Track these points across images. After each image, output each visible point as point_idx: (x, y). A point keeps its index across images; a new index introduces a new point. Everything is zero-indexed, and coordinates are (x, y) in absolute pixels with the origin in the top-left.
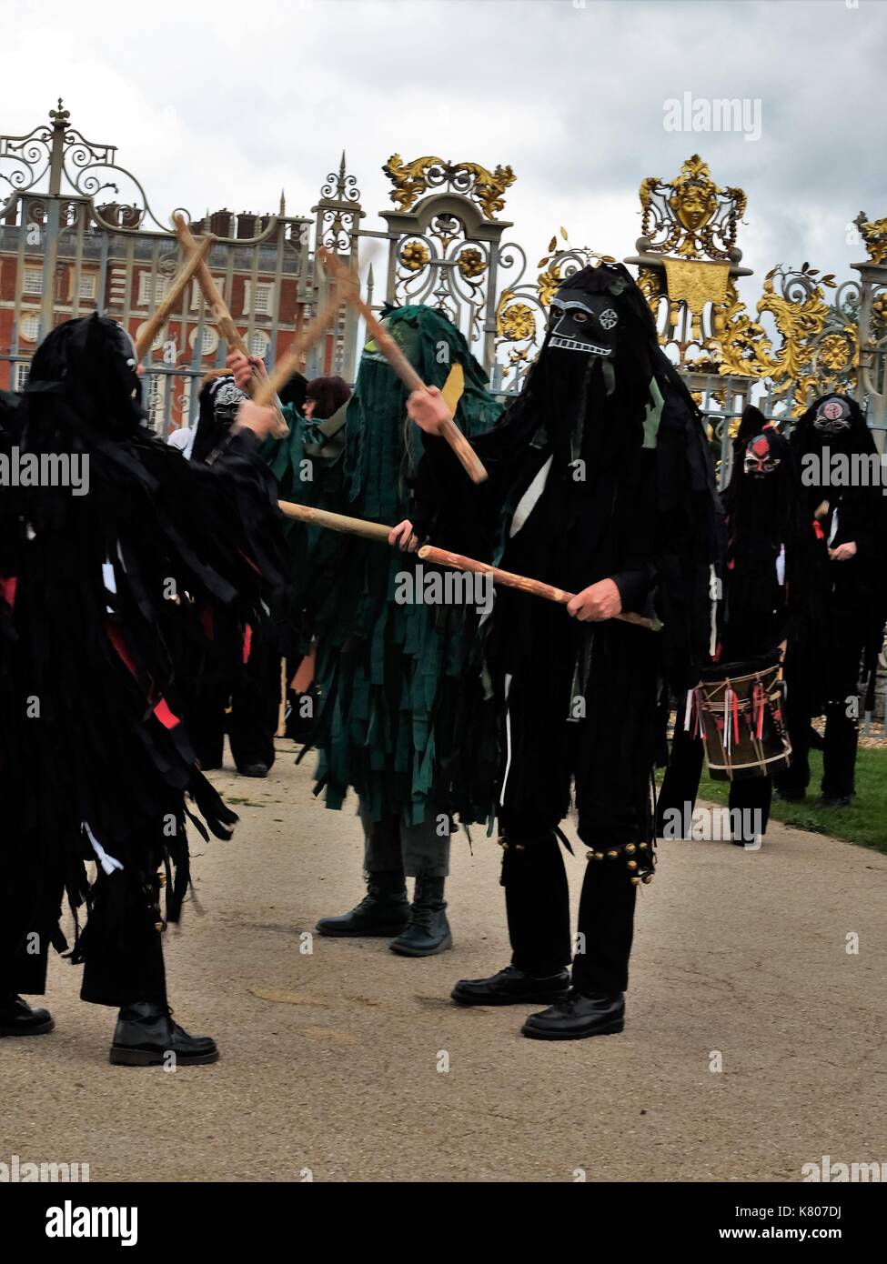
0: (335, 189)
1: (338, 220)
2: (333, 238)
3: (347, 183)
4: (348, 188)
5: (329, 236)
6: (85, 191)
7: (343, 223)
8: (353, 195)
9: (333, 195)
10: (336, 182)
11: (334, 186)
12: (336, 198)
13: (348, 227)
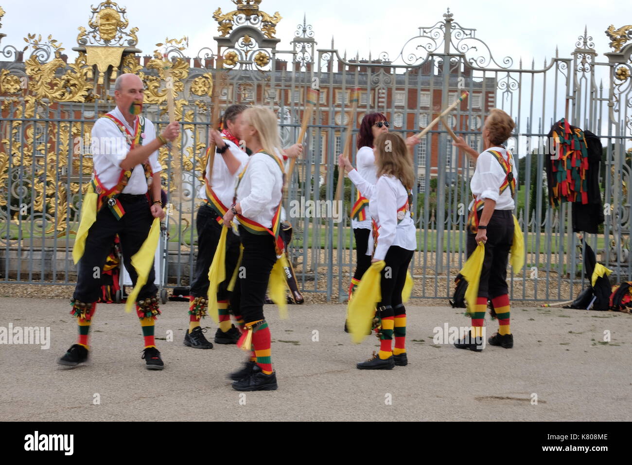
0: (582, 43)
1: (584, 58)
2: (582, 67)
3: (588, 40)
4: (589, 43)
5: (580, 66)
6: (461, 51)
7: (587, 59)
8: (591, 45)
9: (582, 46)
10: (583, 40)
11: (582, 42)
12: (583, 48)
13: (589, 61)
